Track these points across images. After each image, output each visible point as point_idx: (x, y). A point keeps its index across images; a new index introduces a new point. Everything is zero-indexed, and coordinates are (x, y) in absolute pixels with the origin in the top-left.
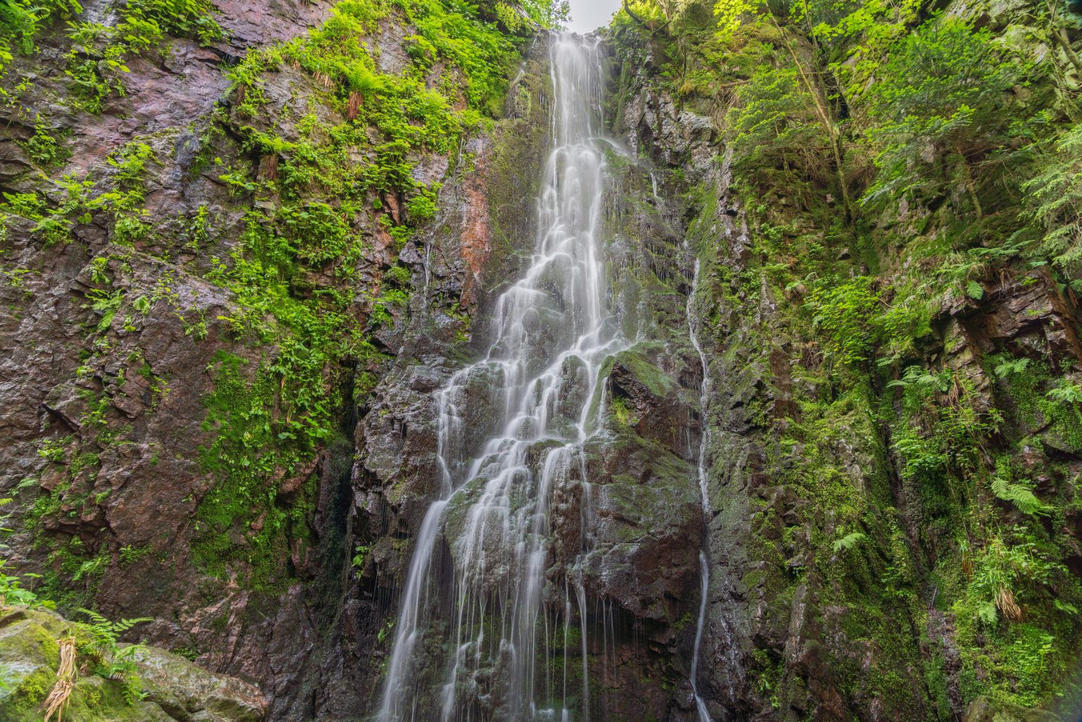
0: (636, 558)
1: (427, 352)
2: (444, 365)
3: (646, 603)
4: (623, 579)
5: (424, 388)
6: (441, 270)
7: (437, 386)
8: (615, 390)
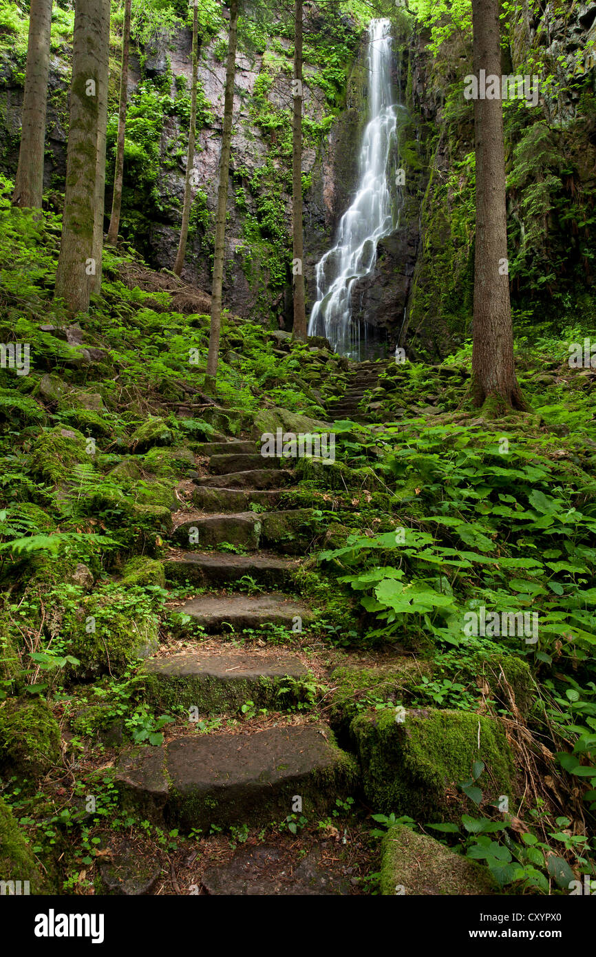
0: (376, 310)
1: (313, 249)
2: (320, 253)
3: (379, 323)
5: (313, 263)
6: (316, 211)
7: (317, 263)
8: (379, 254)
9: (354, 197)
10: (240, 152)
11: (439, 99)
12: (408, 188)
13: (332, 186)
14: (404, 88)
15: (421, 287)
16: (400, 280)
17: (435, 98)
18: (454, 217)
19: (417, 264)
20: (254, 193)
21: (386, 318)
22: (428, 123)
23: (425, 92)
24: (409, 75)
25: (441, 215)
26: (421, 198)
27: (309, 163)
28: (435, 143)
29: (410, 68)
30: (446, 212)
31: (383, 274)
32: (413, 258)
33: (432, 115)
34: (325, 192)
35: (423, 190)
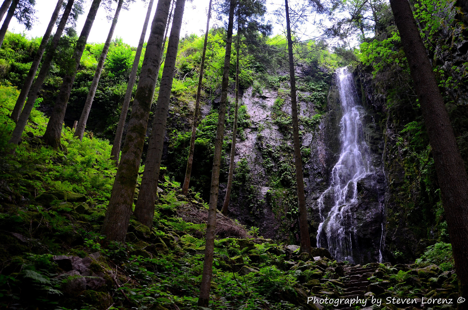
0: (361, 226)
1: (315, 190)
2: (320, 192)
3: (365, 235)
4: (359, 231)
5: (316, 199)
6: (315, 167)
7: (318, 198)
8: (359, 189)
9: (339, 157)
10: (266, 138)
11: (382, 100)
12: (372, 149)
13: (324, 153)
14: (361, 97)
15: (391, 208)
16: (375, 205)
17: (380, 99)
18: (405, 163)
19: (386, 193)
20: (276, 160)
21: (370, 231)
22: (378, 113)
23: (373, 98)
24: (362, 90)
25: (396, 162)
26: (381, 154)
27: (308, 140)
28: (384, 123)
29: (362, 87)
30: (399, 160)
31: (363, 202)
32: (382, 190)
33: (380, 108)
34: (320, 156)
35: (382, 149)
